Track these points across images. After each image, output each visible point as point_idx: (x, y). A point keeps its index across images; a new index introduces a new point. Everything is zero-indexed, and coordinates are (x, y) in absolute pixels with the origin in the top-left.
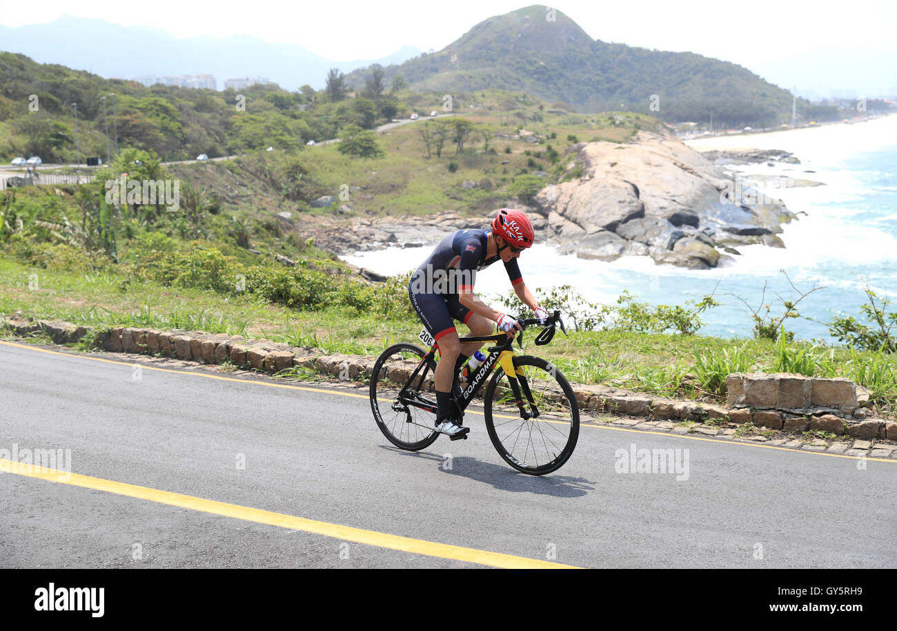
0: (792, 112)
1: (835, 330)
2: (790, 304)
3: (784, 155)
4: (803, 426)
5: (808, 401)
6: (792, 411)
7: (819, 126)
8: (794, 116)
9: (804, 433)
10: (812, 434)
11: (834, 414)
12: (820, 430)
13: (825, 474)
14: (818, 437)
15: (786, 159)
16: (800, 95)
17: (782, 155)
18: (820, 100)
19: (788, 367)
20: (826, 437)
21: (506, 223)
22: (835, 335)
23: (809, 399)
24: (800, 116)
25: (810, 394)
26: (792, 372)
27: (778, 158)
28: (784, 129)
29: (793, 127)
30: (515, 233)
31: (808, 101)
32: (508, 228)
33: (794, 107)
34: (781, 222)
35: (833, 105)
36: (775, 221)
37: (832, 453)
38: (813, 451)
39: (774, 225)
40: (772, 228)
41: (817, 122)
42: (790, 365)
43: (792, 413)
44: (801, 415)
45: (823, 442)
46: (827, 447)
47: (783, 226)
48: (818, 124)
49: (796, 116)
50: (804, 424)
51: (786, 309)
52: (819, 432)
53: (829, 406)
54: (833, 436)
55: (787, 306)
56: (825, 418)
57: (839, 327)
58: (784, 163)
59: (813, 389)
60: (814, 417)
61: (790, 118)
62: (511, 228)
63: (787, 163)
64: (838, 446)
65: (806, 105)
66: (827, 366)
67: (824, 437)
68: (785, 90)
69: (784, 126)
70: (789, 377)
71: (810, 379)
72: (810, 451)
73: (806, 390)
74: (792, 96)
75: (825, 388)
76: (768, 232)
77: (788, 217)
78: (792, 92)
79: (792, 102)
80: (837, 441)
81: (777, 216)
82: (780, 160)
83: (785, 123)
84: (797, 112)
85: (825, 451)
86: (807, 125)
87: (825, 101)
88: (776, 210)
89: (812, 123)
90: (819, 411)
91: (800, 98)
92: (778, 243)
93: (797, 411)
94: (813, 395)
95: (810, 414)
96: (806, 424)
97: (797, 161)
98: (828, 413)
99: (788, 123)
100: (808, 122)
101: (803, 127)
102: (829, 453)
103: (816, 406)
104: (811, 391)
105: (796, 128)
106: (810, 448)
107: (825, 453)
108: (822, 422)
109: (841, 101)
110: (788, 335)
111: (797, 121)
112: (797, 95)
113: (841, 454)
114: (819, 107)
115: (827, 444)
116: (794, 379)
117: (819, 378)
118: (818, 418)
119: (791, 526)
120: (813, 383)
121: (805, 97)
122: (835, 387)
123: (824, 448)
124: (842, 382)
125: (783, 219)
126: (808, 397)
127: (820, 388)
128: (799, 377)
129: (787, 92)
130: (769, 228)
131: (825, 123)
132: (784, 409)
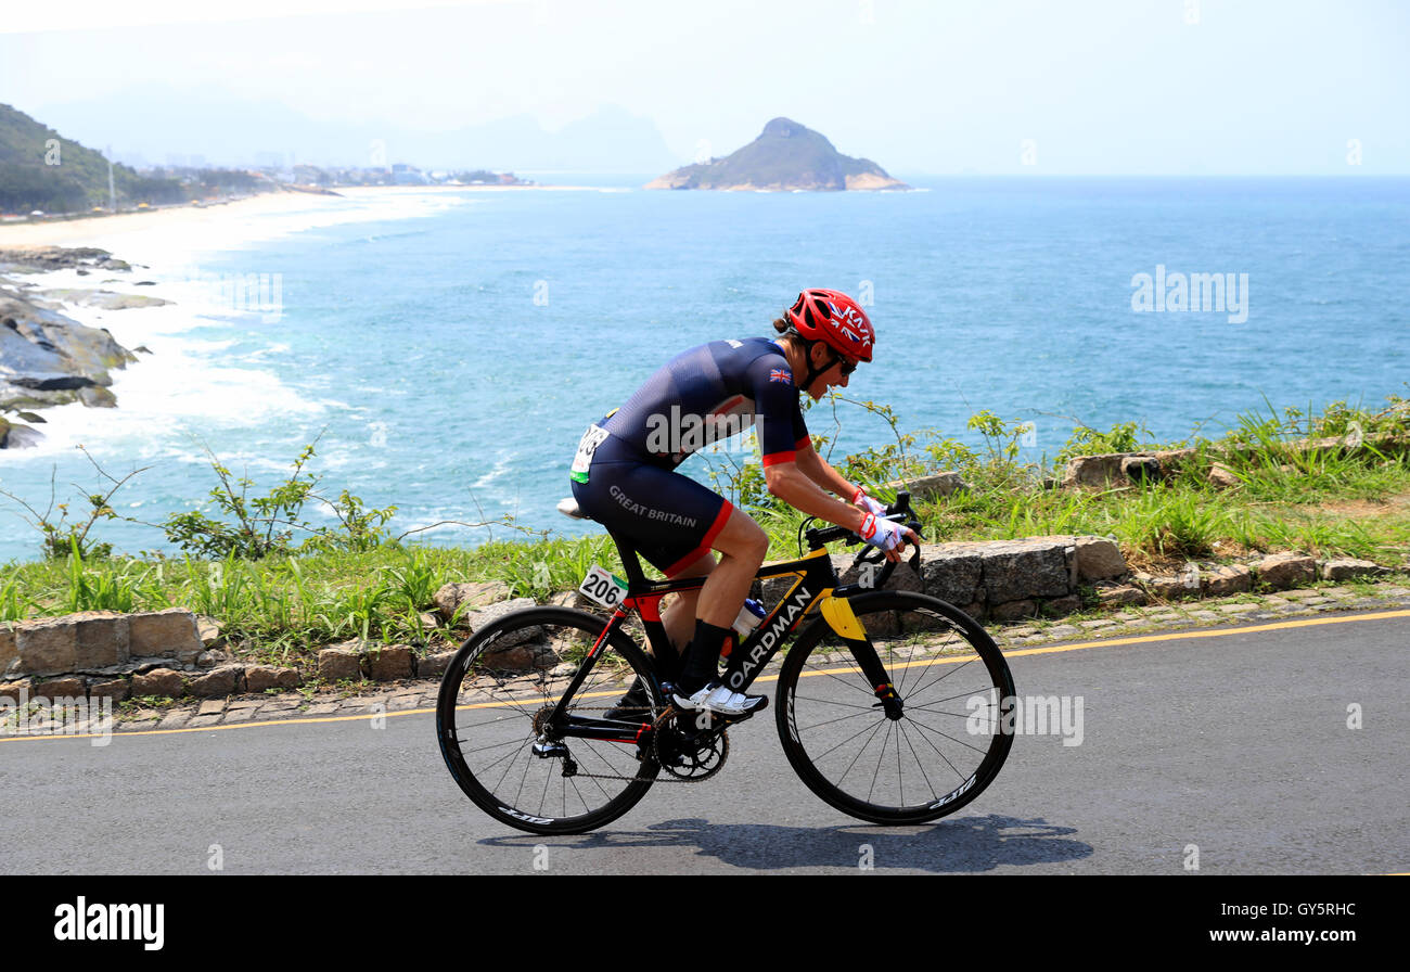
0: (107, 187)
1: (176, 532)
2: (99, 498)
3: (102, 257)
4: (122, 693)
5: (124, 652)
6: (100, 671)
7: (155, 210)
8: (112, 194)
9: (122, 704)
10: (135, 703)
11: (167, 666)
12: (148, 695)
13: (151, 764)
14: (144, 707)
15: (107, 263)
16: (120, 160)
17: (100, 256)
18: (152, 169)
19: (89, 602)
20: (158, 704)
21: (837, 314)
22: (175, 540)
23: (127, 649)
24: (122, 194)
25: (127, 640)
26: (96, 609)
27: (92, 261)
28: (98, 215)
29: (113, 211)
30: (856, 330)
31: (132, 170)
32: (843, 322)
33: (111, 178)
34: (109, 366)
35: (175, 177)
36: (98, 365)
37: (167, 728)
38: (136, 731)
39: (98, 371)
40: (94, 375)
41: (150, 203)
42: (92, 597)
43: (101, 676)
44: (115, 676)
45: (153, 713)
46: (159, 720)
47: (114, 373)
48: (152, 207)
49: (116, 194)
50: (122, 689)
51: (94, 508)
52: (145, 699)
53: (158, 656)
54: (168, 700)
55: (94, 502)
56: (153, 675)
57: (180, 528)
58: (105, 270)
59: (131, 632)
60: (136, 676)
61: (106, 197)
62: (849, 322)
63: (108, 269)
64: (175, 715)
65: (129, 177)
66: (153, 592)
67: (154, 705)
68: (94, 151)
69: (98, 209)
70: (91, 618)
71: (125, 616)
72: (132, 731)
73: (120, 634)
74: (105, 161)
75: (150, 628)
76: (89, 383)
77: (119, 357)
78: (105, 154)
79: (107, 170)
80: (175, 707)
81: (101, 355)
82: (97, 265)
83: (99, 205)
84: (115, 186)
85: (155, 727)
86: (135, 209)
87: (159, 171)
88: (99, 346)
89: (144, 205)
90: (143, 666)
91: (119, 164)
92: (108, 400)
93: (109, 671)
94: (132, 642)
95: (129, 672)
96: (125, 689)
97: (126, 267)
98: (158, 666)
99: (105, 205)
100: (137, 204)
101: (129, 212)
102: (161, 729)
103: (138, 658)
104: (128, 636)
105: (118, 212)
106: (133, 726)
107: (157, 729)
108: (149, 682)
109: (185, 171)
110: (102, 548)
111: (118, 201)
112: (113, 160)
113: (180, 728)
114: (150, 180)
115: (158, 715)
116: (100, 620)
117: (143, 612)
118: (143, 677)
119: (86, 860)
120: (131, 622)
121: (126, 164)
122: (165, 624)
123: (155, 722)
124: (175, 614)
125: (113, 361)
126: (125, 646)
127: (142, 629)
128: (107, 615)
129: (96, 154)
130: (90, 377)
131: (166, 206)
132: (88, 671)
